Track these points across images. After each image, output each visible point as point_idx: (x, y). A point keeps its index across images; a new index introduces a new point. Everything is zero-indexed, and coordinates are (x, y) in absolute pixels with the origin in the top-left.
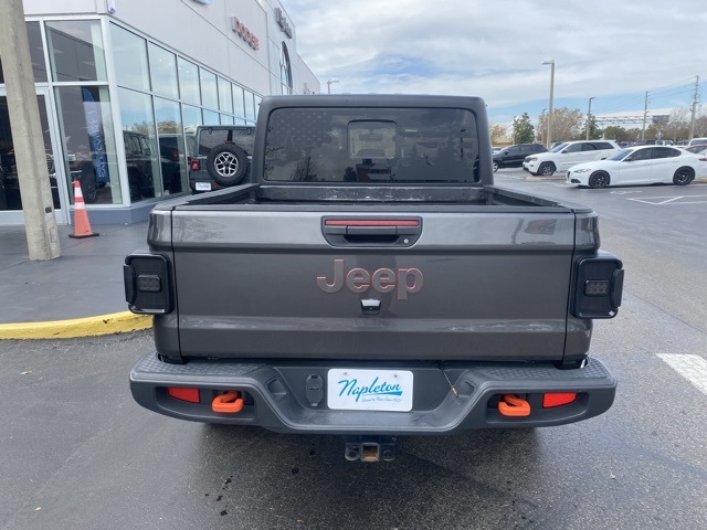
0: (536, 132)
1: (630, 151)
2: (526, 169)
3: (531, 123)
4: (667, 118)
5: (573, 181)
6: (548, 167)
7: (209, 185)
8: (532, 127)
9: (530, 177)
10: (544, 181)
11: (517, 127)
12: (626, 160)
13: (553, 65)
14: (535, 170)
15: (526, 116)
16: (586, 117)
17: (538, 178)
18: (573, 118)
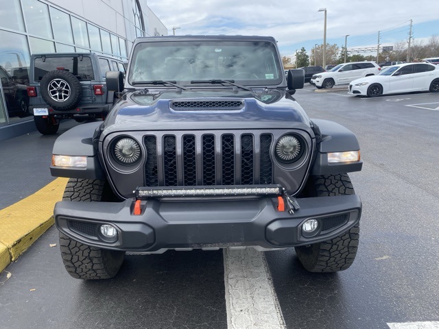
0: (310, 60)
1: (397, 68)
2: (314, 84)
3: (307, 54)
4: (390, 48)
5: (354, 92)
6: (329, 82)
7: (46, 110)
8: (307, 57)
9: (317, 90)
10: (328, 92)
11: (298, 57)
12: (394, 75)
13: (326, 11)
14: (320, 84)
15: (303, 50)
16: (341, 49)
17: (323, 91)
18: (332, 51)
